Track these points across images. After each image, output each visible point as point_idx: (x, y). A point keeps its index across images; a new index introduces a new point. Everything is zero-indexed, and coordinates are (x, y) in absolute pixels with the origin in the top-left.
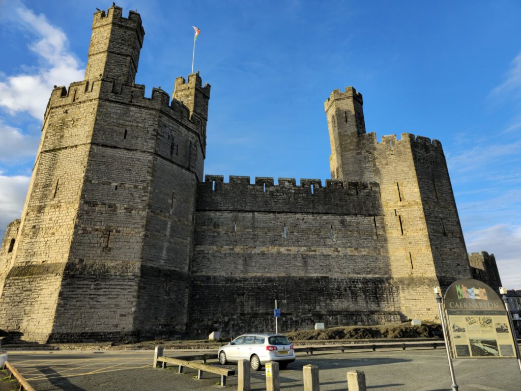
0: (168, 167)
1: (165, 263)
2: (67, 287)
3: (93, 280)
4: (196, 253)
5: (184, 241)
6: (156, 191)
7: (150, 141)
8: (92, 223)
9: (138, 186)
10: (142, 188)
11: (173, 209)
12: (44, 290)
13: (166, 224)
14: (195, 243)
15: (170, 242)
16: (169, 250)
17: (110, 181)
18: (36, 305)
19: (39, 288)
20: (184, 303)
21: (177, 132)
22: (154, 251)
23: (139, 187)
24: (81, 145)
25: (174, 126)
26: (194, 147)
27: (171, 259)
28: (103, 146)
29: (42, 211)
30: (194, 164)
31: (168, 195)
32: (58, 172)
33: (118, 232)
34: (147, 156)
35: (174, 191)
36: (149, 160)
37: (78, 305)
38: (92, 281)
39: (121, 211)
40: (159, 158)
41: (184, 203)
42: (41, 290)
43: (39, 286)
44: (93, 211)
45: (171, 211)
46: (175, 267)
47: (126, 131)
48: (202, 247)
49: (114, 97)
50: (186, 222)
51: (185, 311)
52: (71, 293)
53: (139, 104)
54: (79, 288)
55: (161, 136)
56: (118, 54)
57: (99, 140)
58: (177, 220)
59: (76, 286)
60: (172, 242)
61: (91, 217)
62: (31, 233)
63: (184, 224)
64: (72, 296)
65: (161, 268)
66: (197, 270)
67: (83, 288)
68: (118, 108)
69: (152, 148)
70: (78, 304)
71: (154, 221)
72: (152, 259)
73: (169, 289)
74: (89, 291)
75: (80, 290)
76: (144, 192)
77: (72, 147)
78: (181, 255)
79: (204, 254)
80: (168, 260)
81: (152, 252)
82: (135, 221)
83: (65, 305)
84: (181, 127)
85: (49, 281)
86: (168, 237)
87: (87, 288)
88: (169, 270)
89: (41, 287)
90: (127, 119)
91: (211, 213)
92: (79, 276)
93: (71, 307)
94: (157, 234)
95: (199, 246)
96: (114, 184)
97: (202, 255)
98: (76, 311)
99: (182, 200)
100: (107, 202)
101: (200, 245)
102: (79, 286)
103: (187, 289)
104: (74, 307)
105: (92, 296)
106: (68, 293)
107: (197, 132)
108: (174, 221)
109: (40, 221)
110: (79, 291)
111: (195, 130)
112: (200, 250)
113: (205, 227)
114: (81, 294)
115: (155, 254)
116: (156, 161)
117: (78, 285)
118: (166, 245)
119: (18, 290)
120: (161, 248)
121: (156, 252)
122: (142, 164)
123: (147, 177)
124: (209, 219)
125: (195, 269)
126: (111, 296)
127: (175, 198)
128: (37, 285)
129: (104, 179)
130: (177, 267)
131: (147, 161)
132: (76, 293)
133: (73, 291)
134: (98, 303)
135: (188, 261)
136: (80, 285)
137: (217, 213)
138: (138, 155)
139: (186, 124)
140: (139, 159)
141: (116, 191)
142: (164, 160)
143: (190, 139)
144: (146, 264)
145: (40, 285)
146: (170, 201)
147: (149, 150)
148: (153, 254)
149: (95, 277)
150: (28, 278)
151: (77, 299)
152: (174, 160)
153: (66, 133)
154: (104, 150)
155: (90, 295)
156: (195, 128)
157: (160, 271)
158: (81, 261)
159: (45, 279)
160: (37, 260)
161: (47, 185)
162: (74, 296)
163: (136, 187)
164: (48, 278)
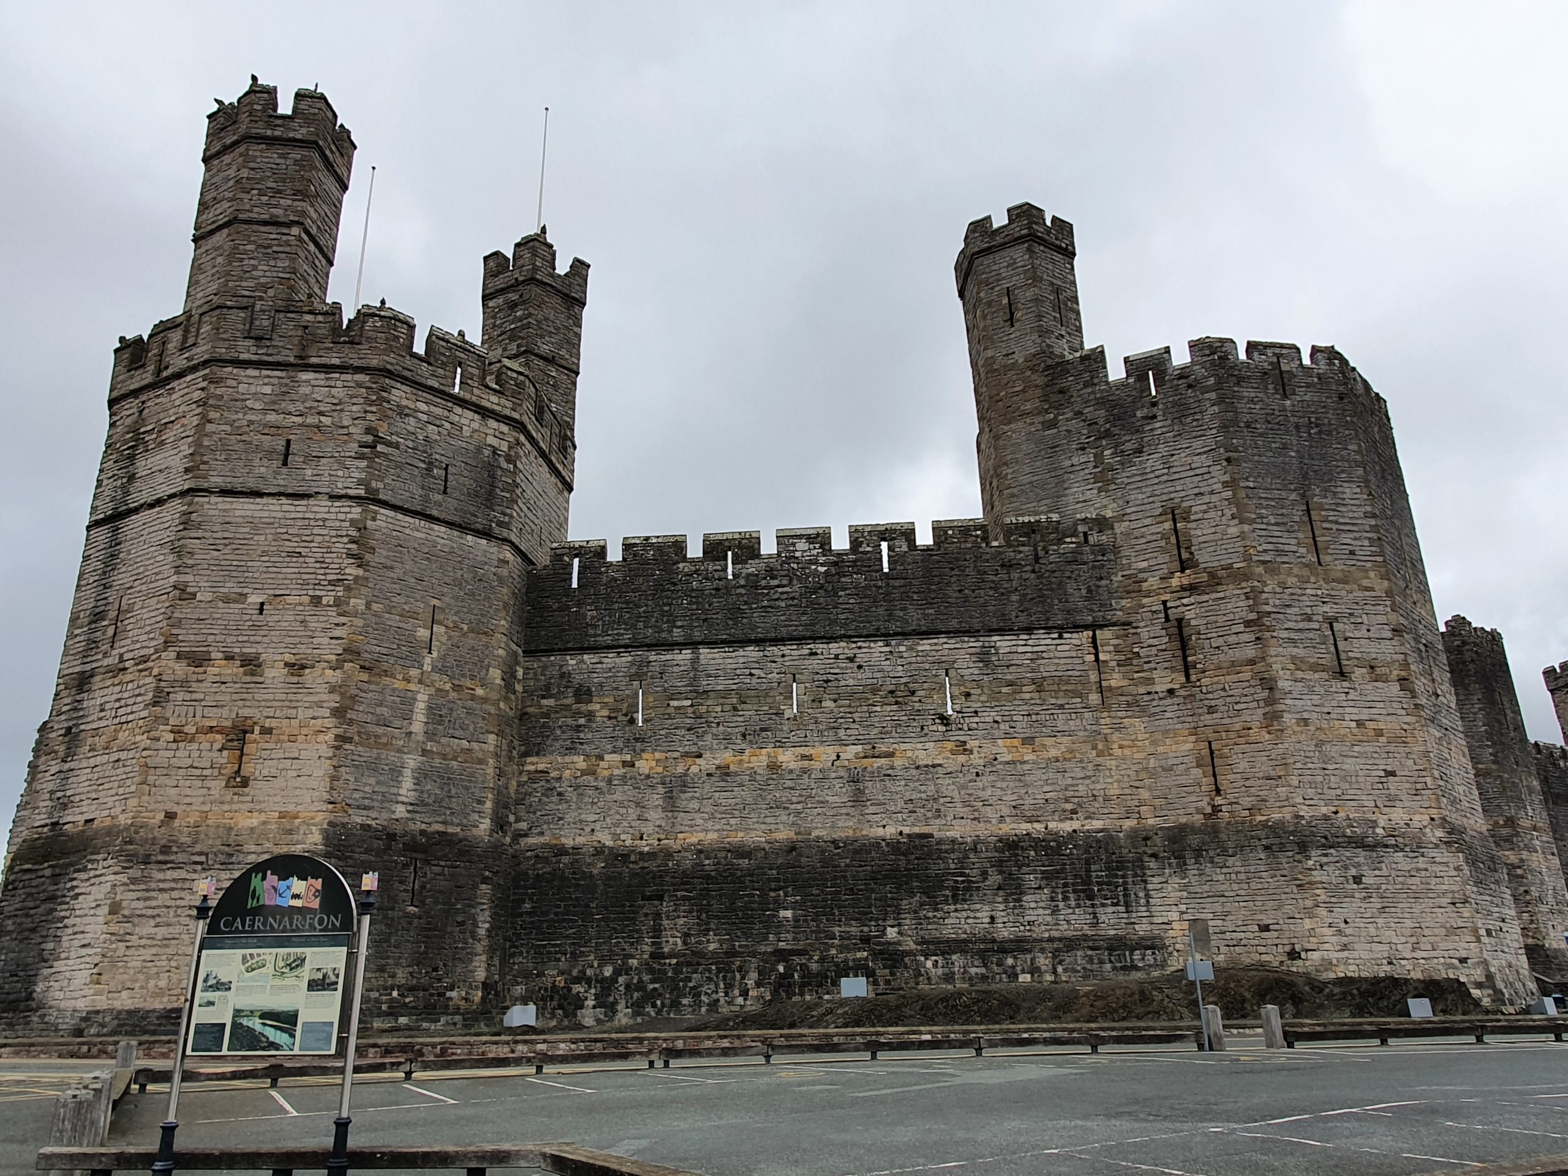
0: (417, 534)
1: (409, 812)
2: (132, 887)
3: (199, 867)
4: (524, 778)
5: (475, 745)
6: (375, 607)
7: (357, 463)
8: (199, 713)
9: (320, 597)
10: (331, 603)
11: (435, 654)
12: (81, 898)
13: (408, 701)
14: (523, 748)
15: (425, 752)
16: (421, 776)
17: (245, 591)
18: (65, 938)
19: (72, 893)
20: (475, 925)
21: (447, 425)
22: (372, 781)
23: (324, 601)
24: (172, 496)
25: (432, 408)
26: (504, 465)
27: (431, 801)
28: (225, 492)
29: (86, 687)
30: (505, 514)
31: (414, 615)
32: (122, 577)
33: (267, 731)
34: (347, 509)
35: (435, 602)
36: (351, 520)
37: (159, 937)
38: (195, 871)
39: (275, 674)
40: (382, 511)
41: (471, 635)
42: (76, 897)
43: (73, 888)
44: (200, 677)
45: (428, 660)
46: (444, 823)
47: (288, 442)
48: (544, 759)
49: (253, 349)
50: (480, 692)
51: (479, 948)
52: (141, 904)
53: (323, 361)
54: (160, 890)
55: (389, 444)
56: (265, 223)
57: (212, 479)
58: (448, 687)
59: (153, 885)
60: (431, 751)
61: (195, 696)
62: (62, 748)
63: (473, 698)
64: (144, 912)
65: (398, 828)
66: (530, 829)
67: (173, 889)
68: (266, 380)
69: (360, 482)
70: (162, 932)
71: (370, 695)
72: (367, 802)
73: (423, 887)
74: (188, 897)
75: (166, 896)
76: (340, 615)
77: (151, 506)
78: (467, 788)
79: (548, 781)
80: (416, 807)
81: (366, 784)
82: (315, 698)
83: (127, 937)
84: (458, 410)
85: (92, 873)
86: (421, 738)
87: (183, 889)
88: (423, 832)
89: (77, 891)
90: (291, 408)
91: (568, 657)
92: (161, 858)
93: (143, 942)
94: (380, 730)
95: (534, 759)
96: (255, 599)
97: (543, 783)
98: (154, 951)
99: (465, 627)
100: (237, 650)
101: (537, 754)
102: (161, 885)
103: (484, 886)
104: (149, 942)
106: (135, 904)
107: (516, 416)
108: (439, 690)
109: (81, 713)
110: (163, 898)
111: (507, 412)
112: (536, 771)
113: (551, 702)
114: (168, 907)
115: (376, 789)
116: (374, 519)
117: (160, 881)
118: (412, 761)
119: (30, 899)
120: (396, 773)
121: (378, 783)
122: (333, 533)
123: (347, 571)
124: (562, 676)
125: (523, 825)
127: (440, 623)
128: (69, 885)
129: (230, 587)
130: (452, 824)
131: (348, 524)
132: (153, 903)
133: (146, 899)
135: (489, 804)
136: (164, 881)
137: (585, 657)
138: (321, 507)
139: (474, 399)
140: (324, 520)
141: (261, 617)
142: (400, 516)
143: (491, 440)
144: (346, 820)
145: (75, 883)
146: (423, 633)
147: (351, 492)
148: (367, 789)
149: (203, 859)
150: (49, 866)
151: (158, 920)
152: (435, 513)
153: (142, 466)
154: (228, 506)
156: (509, 404)
157: (392, 837)
158: (170, 816)
159: (85, 869)
160: (74, 819)
161: (98, 616)
162: (150, 912)
163: (316, 601)
164: (90, 866)
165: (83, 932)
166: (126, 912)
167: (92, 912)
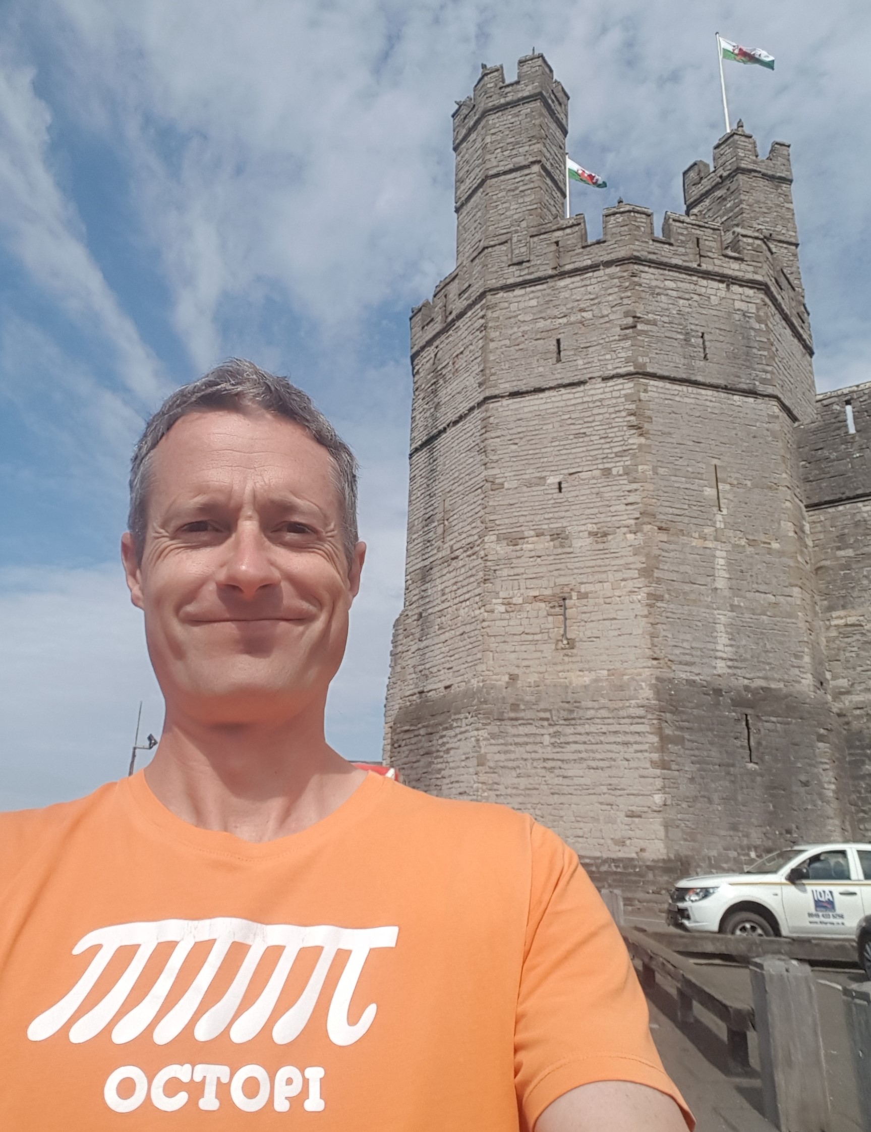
0: (686, 400)
1: (729, 667)
2: (493, 741)
3: (546, 723)
4: (834, 633)
5: (781, 599)
6: (661, 471)
7: (622, 344)
8: (523, 585)
9: (610, 469)
10: (621, 472)
11: (725, 512)
12: (452, 752)
13: (708, 559)
14: (826, 602)
15: (733, 608)
16: (734, 632)
17: (544, 474)
18: (444, 787)
19: (444, 748)
20: (820, 784)
21: (696, 297)
22: (688, 637)
23: (614, 471)
24: (471, 409)
25: (680, 284)
26: (757, 326)
27: (749, 656)
28: (514, 395)
29: (428, 579)
30: (766, 372)
31: (698, 476)
32: (442, 484)
33: (583, 596)
34: (620, 387)
35: (715, 462)
36: (626, 396)
37: (522, 787)
38: (543, 726)
39: (581, 543)
40: (652, 382)
41: (756, 490)
42: (448, 751)
43: (444, 744)
44: (519, 554)
45: (719, 517)
46: (765, 678)
47: (558, 341)
48: (853, 612)
49: (517, 273)
50: (775, 545)
51: (830, 810)
52: (502, 757)
53: (577, 265)
54: (516, 744)
55: (648, 322)
56: (511, 171)
57: (502, 386)
58: (743, 542)
59: (510, 740)
60: (739, 606)
61: (516, 571)
62: (418, 629)
63: (770, 551)
64: (506, 764)
65: (722, 683)
66: (852, 685)
67: (527, 744)
68: (531, 296)
69: (627, 361)
70: (523, 782)
71: (672, 554)
72: (688, 658)
73: (759, 744)
74: (540, 751)
75: (522, 749)
76: (630, 482)
77: (455, 423)
78: (781, 643)
79: (863, 634)
80: (735, 661)
81: (683, 641)
82: (622, 561)
83: (495, 787)
84: (704, 282)
85: (458, 730)
86: (727, 593)
87: (536, 743)
88: (747, 688)
89: (448, 746)
90: (556, 312)
91: (860, 505)
92: (512, 715)
93: (509, 791)
94: (687, 588)
95: (842, 613)
96: (553, 480)
97: (858, 637)
98: (520, 799)
99: (749, 483)
100: (546, 527)
101: (844, 607)
102: (517, 740)
103: (821, 745)
104: (514, 791)
105: (550, 764)
106: (498, 757)
107: (758, 278)
108: (736, 546)
109: (427, 600)
110: (520, 752)
111: (749, 276)
112: (846, 625)
113: (850, 552)
114: (526, 760)
115: (694, 645)
116: (646, 391)
117: (514, 736)
118: (723, 617)
119: (412, 754)
120: (710, 627)
121: (694, 639)
122: (612, 410)
123: (631, 441)
124: (857, 524)
125: (843, 683)
126: (593, 764)
127: (724, 482)
128: (440, 742)
129: (531, 473)
130: (774, 679)
131: (623, 400)
132: (512, 756)
133: (506, 752)
134: (566, 782)
135: (807, 659)
136: (519, 735)
138: (597, 389)
139: (717, 269)
140: (601, 400)
141: (561, 495)
142: (668, 385)
143: (738, 304)
144: (672, 675)
145: (445, 740)
146: (710, 492)
147: (622, 371)
148: (685, 645)
149: (547, 715)
150: (424, 727)
151: (518, 771)
152: (700, 378)
153: (444, 395)
154: (517, 406)
155: (545, 760)
156: (751, 269)
157: (718, 692)
158: (513, 678)
159: (451, 728)
160: (435, 687)
161: (429, 519)
162: (510, 764)
163: (607, 472)
164: (455, 724)
165: (457, 782)
166: (492, 764)
167: (463, 764)
